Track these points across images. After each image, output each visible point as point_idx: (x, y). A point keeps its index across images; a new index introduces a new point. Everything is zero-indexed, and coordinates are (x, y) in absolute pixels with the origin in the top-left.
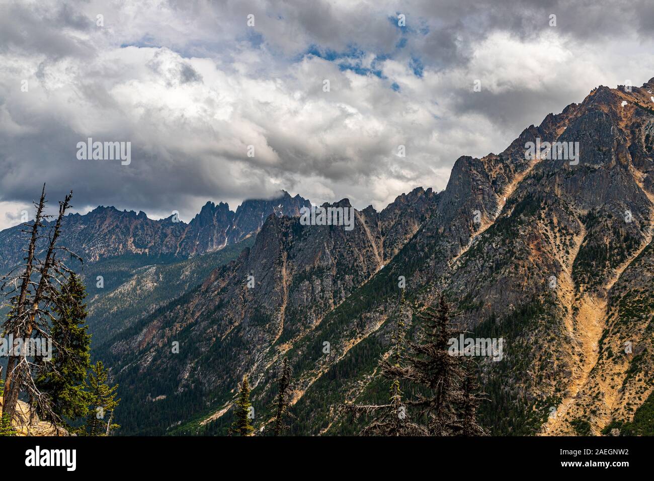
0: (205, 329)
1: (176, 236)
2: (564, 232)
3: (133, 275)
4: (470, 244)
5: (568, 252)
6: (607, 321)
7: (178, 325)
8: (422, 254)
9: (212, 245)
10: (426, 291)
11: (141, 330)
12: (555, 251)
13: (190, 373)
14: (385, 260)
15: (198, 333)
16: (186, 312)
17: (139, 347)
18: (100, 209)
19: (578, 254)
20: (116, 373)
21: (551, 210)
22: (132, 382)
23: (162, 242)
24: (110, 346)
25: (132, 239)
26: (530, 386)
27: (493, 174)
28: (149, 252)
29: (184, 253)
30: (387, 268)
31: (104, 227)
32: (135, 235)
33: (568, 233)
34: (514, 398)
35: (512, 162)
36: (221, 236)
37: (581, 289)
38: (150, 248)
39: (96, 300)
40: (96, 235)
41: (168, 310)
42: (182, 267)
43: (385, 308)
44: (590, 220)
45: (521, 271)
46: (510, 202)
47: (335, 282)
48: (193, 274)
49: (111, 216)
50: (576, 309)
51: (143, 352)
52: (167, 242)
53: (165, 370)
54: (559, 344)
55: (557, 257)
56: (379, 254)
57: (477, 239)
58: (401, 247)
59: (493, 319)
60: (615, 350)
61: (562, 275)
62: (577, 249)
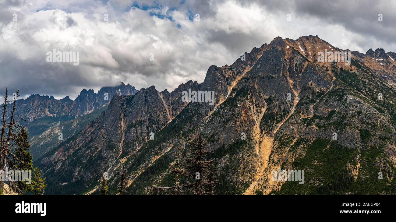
0: (85, 152)
1: (69, 107)
2: (258, 106)
3: (49, 127)
4: (214, 110)
5: (259, 116)
6: (273, 147)
7: (72, 150)
8: (191, 114)
9: (86, 111)
10: (192, 133)
11: (55, 153)
12: (253, 115)
13: (78, 172)
14: (172, 117)
15: (81, 154)
16: (75, 144)
17: (54, 160)
18: (32, 96)
19: (263, 117)
20: (44, 172)
21: (252, 95)
22: (52, 176)
23: (62, 110)
24: (41, 160)
25: (48, 110)
26: (239, 176)
27: (227, 76)
28: (56, 115)
29: (73, 116)
30: (173, 121)
31: (35, 104)
32: (49, 108)
33: (259, 107)
34: (231, 182)
35: (236, 70)
36: (91, 106)
37: (263, 133)
38: (57, 113)
39: (33, 139)
40: (31, 109)
41: (66, 143)
42: (72, 122)
43: (172, 141)
44: (269, 101)
45: (237, 123)
46: (234, 90)
47: (147, 128)
48: (78, 125)
49: (37, 99)
50: (260, 142)
51: (56, 163)
52: (64, 110)
53: (67, 171)
54: (252, 158)
55: (254, 118)
56: (170, 114)
57: (218, 107)
58: (181, 110)
59: (224, 146)
60: (276, 160)
61: (255, 126)
62: (263, 114)
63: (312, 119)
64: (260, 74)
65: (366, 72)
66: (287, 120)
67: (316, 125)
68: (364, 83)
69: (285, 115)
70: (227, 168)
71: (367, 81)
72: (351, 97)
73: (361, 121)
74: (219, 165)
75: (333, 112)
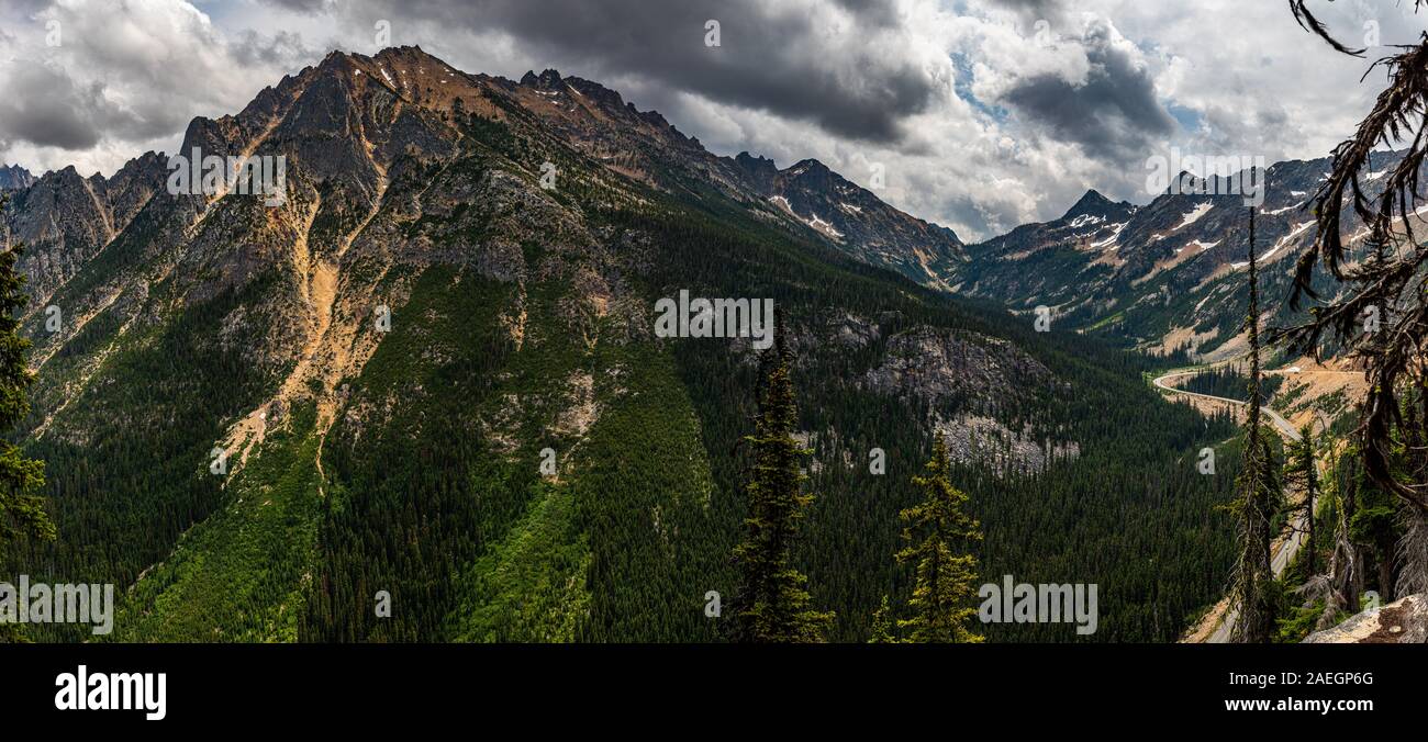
2: (301, 199)
4: (207, 211)
5: (304, 220)
6: (339, 286)
8: (156, 223)
10: (163, 262)
12: (292, 219)
14: (116, 230)
19: (314, 222)
26: (269, 351)
27: (230, 137)
30: (118, 238)
33: (304, 201)
34: (254, 364)
35: (249, 125)
37: (316, 256)
43: (119, 281)
44: (325, 188)
45: (260, 239)
47: (63, 256)
50: (311, 276)
54: (296, 310)
55: (294, 225)
56: (110, 225)
57: (214, 206)
58: (133, 216)
59: (232, 288)
60: (346, 313)
61: (298, 243)
62: (312, 217)
63: (420, 224)
64: (302, 132)
65: (525, 120)
66: (367, 228)
67: (430, 236)
68: (523, 142)
69: (359, 216)
70: (242, 334)
71: (529, 139)
72: (499, 174)
73: (524, 224)
74: (225, 330)
75: (463, 207)
